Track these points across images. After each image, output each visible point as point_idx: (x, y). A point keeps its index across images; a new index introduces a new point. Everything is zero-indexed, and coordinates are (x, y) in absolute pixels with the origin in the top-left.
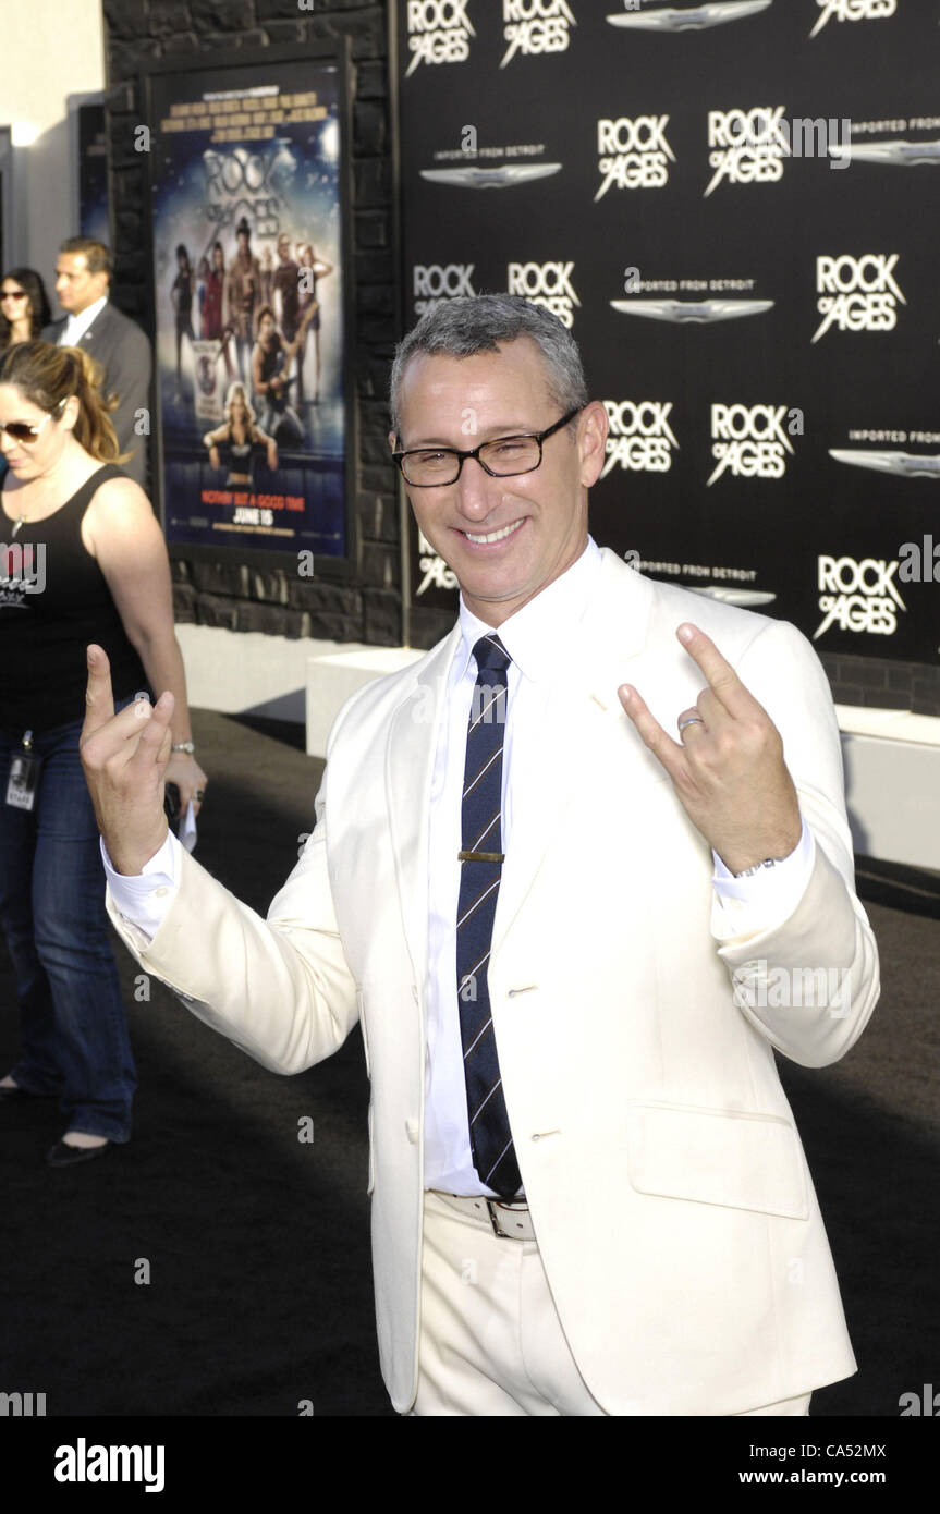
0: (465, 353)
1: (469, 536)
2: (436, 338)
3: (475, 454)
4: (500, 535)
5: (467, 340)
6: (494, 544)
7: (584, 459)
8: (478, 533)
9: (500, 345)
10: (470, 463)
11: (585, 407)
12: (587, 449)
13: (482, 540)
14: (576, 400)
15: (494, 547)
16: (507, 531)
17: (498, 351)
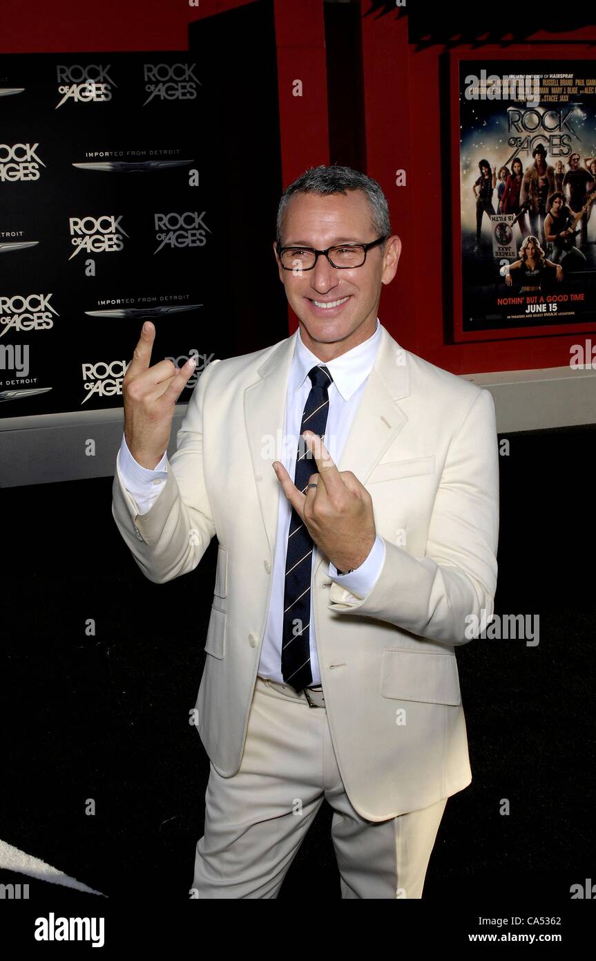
0: (326, 193)
1: (316, 302)
2: (309, 183)
3: (326, 253)
4: (334, 304)
5: (328, 185)
6: (330, 309)
7: (386, 266)
8: (322, 302)
9: (347, 191)
10: (322, 258)
11: (390, 237)
12: (388, 263)
13: (324, 306)
14: (386, 232)
15: (329, 311)
16: (339, 302)
17: (345, 194)
